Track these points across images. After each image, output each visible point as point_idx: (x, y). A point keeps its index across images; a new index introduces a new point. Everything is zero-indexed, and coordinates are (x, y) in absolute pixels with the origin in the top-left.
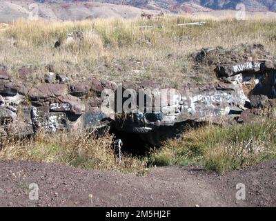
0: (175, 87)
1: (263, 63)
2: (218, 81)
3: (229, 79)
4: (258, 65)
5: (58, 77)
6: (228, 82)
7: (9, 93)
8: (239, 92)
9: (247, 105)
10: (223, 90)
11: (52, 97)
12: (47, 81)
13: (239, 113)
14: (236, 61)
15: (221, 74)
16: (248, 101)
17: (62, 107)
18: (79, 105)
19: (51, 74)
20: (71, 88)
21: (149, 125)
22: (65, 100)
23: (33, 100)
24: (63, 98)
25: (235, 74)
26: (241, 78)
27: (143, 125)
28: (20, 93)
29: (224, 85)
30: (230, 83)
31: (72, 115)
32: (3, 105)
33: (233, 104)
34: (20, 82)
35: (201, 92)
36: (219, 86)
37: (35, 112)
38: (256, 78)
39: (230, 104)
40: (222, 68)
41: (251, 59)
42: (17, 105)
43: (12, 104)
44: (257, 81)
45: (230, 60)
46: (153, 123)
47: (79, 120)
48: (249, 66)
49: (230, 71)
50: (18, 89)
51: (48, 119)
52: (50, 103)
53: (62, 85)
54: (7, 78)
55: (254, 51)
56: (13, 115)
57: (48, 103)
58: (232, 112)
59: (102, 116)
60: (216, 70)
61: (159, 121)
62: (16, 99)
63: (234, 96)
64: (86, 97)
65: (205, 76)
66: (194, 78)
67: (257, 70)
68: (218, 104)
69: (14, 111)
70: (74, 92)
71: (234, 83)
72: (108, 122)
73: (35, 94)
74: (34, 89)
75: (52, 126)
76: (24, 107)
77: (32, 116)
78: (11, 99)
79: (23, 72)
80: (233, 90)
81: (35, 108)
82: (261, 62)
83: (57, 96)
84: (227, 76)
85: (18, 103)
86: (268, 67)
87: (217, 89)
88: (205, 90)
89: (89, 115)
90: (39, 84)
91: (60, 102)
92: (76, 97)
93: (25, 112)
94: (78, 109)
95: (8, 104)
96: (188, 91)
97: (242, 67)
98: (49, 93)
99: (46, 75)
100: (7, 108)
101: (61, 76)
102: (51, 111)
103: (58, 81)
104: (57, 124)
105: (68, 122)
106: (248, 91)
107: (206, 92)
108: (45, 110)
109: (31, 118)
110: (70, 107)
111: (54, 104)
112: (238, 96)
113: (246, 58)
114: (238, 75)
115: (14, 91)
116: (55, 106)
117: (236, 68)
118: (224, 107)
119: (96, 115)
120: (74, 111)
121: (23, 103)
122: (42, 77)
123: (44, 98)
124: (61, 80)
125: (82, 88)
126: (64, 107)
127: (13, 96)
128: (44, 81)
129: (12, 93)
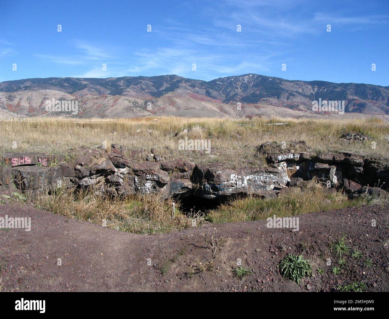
0: (234, 168)
1: (301, 155)
2: (267, 166)
3: (276, 165)
4: (297, 156)
5: (154, 158)
6: (274, 167)
7: (121, 166)
8: (283, 175)
9: (288, 184)
10: (270, 172)
11: (147, 170)
12: (147, 160)
13: (279, 189)
14: (282, 153)
15: (270, 161)
16: (290, 181)
17: (154, 178)
18: (165, 177)
19: (152, 155)
20: (162, 165)
21: (213, 194)
22: (155, 173)
23: (135, 172)
24: (155, 171)
25: (280, 162)
26: (285, 164)
27: (210, 194)
28: (128, 166)
29: (271, 169)
30: (276, 168)
31: (160, 184)
32: (116, 173)
33: (277, 183)
34: (129, 160)
35: (252, 173)
36: (267, 169)
37: (136, 179)
38: (297, 165)
39: (275, 183)
40: (270, 157)
41: (293, 151)
42: (125, 174)
43: (122, 173)
44: (298, 168)
45: (277, 152)
46: (216, 193)
47: (165, 187)
48: (291, 156)
49: (276, 159)
50: (126, 164)
51: (144, 185)
52: (146, 175)
53: (157, 163)
54: (120, 156)
55: (297, 146)
56: (121, 181)
57: (145, 174)
58: (275, 188)
59: (182, 186)
60: (267, 159)
61: (220, 192)
62: (124, 170)
63: (278, 177)
64: (172, 172)
65: (258, 162)
66: (251, 163)
67: (296, 160)
68: (265, 182)
69: (122, 178)
70: (164, 168)
71: (280, 168)
72: (187, 190)
73: (137, 168)
74: (137, 165)
75: (147, 190)
76: (130, 176)
77: (135, 182)
78: (122, 170)
79: (134, 153)
80: (278, 173)
81: (137, 177)
82: (300, 154)
83: (151, 170)
84: (274, 163)
85: (125, 173)
86: (305, 157)
87: (266, 172)
88: (255, 172)
89: (174, 184)
90: (141, 161)
91: (152, 174)
92: (165, 172)
93: (130, 179)
94: (163, 179)
95: (119, 173)
96: (243, 172)
97: (286, 157)
98: (146, 168)
99: (147, 156)
100: (118, 176)
101: (156, 157)
102: (147, 180)
103: (154, 160)
104: (150, 189)
105: (157, 188)
106: (291, 174)
107: (257, 173)
108: (142, 179)
109: (134, 184)
110: (159, 178)
111: (148, 175)
112: (281, 177)
113: (289, 151)
114: (282, 163)
115: (124, 166)
116: (149, 176)
117: (280, 158)
118: (270, 185)
119: (178, 184)
120: (160, 180)
121: (129, 173)
122: (145, 157)
123: (142, 171)
124: (156, 160)
125: (169, 166)
126: (155, 178)
127: (123, 168)
128: (145, 159)
129: (122, 166)
